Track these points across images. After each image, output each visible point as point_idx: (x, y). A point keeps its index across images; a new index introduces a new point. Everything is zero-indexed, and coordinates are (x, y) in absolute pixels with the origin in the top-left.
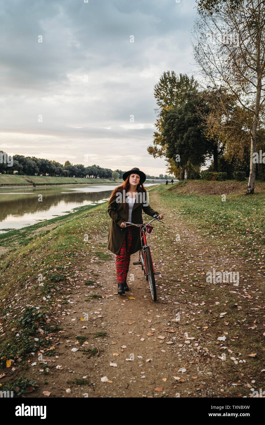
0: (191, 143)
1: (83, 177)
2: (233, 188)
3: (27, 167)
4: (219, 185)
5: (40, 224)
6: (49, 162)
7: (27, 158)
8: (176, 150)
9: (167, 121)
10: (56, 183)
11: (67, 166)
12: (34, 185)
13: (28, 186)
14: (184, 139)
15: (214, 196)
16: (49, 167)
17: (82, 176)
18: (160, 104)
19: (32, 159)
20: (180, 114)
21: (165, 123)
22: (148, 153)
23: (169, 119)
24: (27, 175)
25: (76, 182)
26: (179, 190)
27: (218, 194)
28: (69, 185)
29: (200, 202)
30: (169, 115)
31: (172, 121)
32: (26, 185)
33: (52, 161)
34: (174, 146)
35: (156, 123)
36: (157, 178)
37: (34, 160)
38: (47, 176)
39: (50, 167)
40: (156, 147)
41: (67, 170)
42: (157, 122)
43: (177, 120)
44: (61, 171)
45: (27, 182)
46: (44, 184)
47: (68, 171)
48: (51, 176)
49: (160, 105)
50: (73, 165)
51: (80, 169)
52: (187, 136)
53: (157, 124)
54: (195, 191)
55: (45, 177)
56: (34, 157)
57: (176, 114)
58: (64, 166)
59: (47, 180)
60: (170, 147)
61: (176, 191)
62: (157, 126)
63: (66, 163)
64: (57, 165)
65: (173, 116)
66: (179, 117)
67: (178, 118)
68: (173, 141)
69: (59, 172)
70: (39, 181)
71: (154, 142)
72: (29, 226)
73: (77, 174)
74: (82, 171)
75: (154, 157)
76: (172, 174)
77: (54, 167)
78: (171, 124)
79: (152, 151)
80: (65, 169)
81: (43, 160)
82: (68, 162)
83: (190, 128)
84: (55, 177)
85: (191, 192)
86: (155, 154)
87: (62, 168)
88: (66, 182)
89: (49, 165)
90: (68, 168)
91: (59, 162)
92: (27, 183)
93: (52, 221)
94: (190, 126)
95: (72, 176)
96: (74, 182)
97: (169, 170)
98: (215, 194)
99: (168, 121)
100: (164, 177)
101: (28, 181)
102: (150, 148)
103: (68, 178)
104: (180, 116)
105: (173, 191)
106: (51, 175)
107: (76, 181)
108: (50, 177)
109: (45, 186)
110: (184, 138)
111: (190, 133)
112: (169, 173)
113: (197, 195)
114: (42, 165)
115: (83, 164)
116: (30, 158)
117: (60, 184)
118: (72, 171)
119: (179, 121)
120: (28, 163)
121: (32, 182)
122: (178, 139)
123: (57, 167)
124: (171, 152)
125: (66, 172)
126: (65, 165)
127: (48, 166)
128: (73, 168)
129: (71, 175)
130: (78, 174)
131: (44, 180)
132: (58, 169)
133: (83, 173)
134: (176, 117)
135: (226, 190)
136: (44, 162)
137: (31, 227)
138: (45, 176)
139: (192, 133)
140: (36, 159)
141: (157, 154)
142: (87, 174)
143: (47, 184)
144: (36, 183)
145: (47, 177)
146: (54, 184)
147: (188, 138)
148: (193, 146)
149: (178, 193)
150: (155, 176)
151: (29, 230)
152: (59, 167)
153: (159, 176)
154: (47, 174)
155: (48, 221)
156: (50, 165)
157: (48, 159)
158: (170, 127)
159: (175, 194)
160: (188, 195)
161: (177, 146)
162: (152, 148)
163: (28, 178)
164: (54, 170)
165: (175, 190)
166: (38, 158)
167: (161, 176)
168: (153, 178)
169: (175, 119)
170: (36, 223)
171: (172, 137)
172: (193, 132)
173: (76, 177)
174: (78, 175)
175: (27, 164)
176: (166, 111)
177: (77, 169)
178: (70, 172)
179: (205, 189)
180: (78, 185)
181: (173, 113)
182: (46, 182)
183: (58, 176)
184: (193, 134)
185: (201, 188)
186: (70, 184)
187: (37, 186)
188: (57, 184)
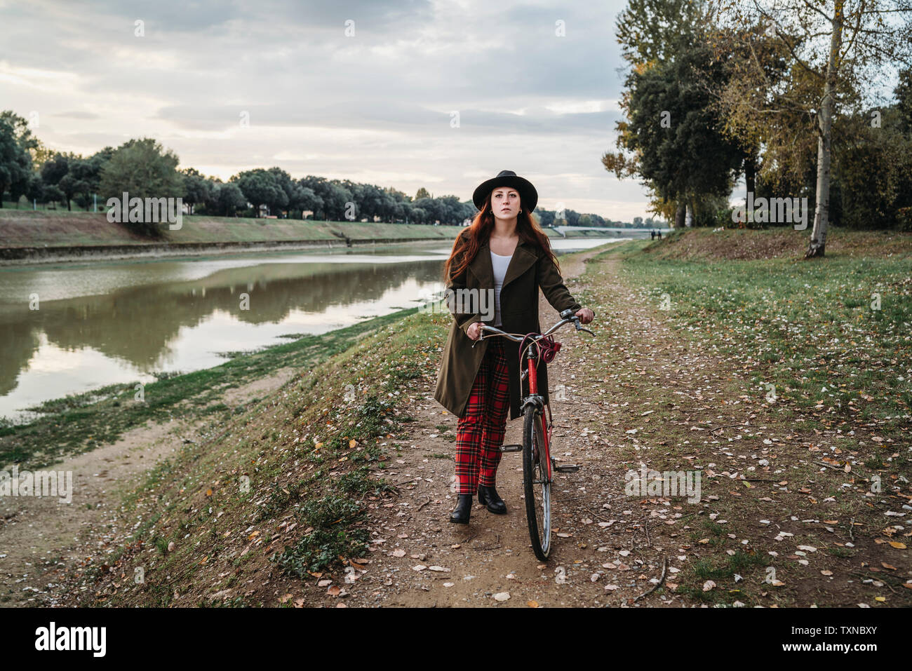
0: (694, 147)
1: (457, 225)
2: (784, 244)
3: (332, 203)
4: (752, 238)
5: (364, 325)
6: (382, 192)
7: (331, 182)
8: (660, 161)
9: (639, 99)
10: (396, 237)
11: (420, 200)
12: (349, 242)
13: (336, 246)
14: (677, 138)
15: (740, 262)
16: (380, 203)
17: (454, 221)
18: (629, 57)
19: (343, 185)
20: (669, 81)
21: (636, 102)
22: (603, 167)
23: (645, 93)
24: (333, 220)
25: (440, 236)
26: (665, 250)
27: (749, 257)
28: (425, 242)
29: (705, 274)
30: (644, 84)
31: (651, 97)
32: (332, 242)
33: (388, 188)
34: (656, 154)
35: (621, 101)
36: (628, 226)
37: (347, 187)
38: (378, 222)
39: (382, 201)
40: (621, 155)
41: (421, 208)
42: (623, 98)
43: (661, 95)
44: (407, 211)
45: (333, 236)
46: (370, 241)
47: (422, 211)
48: (387, 222)
49: (630, 59)
50: (435, 198)
51: (450, 207)
52: (683, 132)
53: (623, 103)
54: (698, 251)
55: (373, 224)
56: (348, 181)
57: (660, 83)
58: (414, 199)
59: (377, 232)
60: (647, 155)
61: (658, 253)
62: (622, 106)
63: (419, 192)
64: (398, 197)
65: (653, 86)
66: (667, 89)
67: (664, 91)
68: (654, 143)
69: (403, 214)
70: (359, 233)
71: (618, 144)
72: (340, 328)
73: (443, 218)
74: (455, 210)
75: (619, 177)
76: (660, 215)
77: (392, 202)
78: (649, 105)
79: (612, 163)
80: (417, 207)
81: (367, 187)
82: (423, 190)
83: (690, 114)
84: (395, 225)
85: (691, 254)
86: (620, 169)
87: (409, 204)
88: (419, 236)
89: (380, 197)
90: (423, 204)
91: (404, 191)
92: (335, 238)
93: (390, 319)
94: (691, 108)
95: (433, 223)
96: (437, 235)
97: (652, 207)
98: (742, 257)
99: (642, 98)
100: (643, 222)
101: (336, 234)
102: (608, 156)
103: (423, 227)
104: (668, 87)
105: (653, 252)
106: (385, 220)
107: (442, 234)
108: (384, 225)
109: (373, 244)
110: (676, 135)
111: (690, 125)
112: (653, 214)
113: (702, 260)
114: (366, 198)
115: (456, 195)
116: (338, 182)
117: (405, 240)
118: (433, 210)
119: (666, 97)
120: (334, 193)
121: (343, 236)
122: (666, 138)
123: (398, 201)
124: (649, 166)
125: (419, 214)
126: (417, 198)
127: (378, 201)
128: (435, 204)
129: (430, 220)
130: (446, 217)
131: (371, 232)
132: (402, 207)
133: (458, 214)
134: (660, 90)
135: (767, 249)
136: (370, 191)
137: (344, 330)
138: (373, 221)
139: (696, 124)
140: (352, 184)
141: (624, 171)
142: (466, 218)
143: (377, 241)
144: (352, 237)
145: (378, 225)
146: (392, 241)
147: (687, 134)
148: (698, 153)
149: (664, 256)
150: (624, 221)
151: (341, 336)
152: (403, 203)
153: (632, 222)
154: (376, 219)
155: (381, 318)
156: (384, 197)
157: (378, 185)
158: (646, 110)
159: (656, 258)
160: (684, 260)
161: (662, 153)
162: (612, 156)
163: (335, 226)
164: (393, 208)
165: (657, 249)
166: (356, 183)
167: (638, 220)
168: (618, 225)
169: (657, 93)
170: (356, 323)
171: (652, 134)
172: (696, 121)
173: (441, 224)
174: (446, 220)
175: (333, 197)
176: (637, 75)
177: (444, 205)
178: (428, 213)
179: (722, 247)
180: (446, 241)
181: (654, 79)
182: (374, 236)
183: (401, 223)
184: (698, 125)
185: (712, 245)
186: (428, 239)
187: (354, 245)
188: (399, 240)
